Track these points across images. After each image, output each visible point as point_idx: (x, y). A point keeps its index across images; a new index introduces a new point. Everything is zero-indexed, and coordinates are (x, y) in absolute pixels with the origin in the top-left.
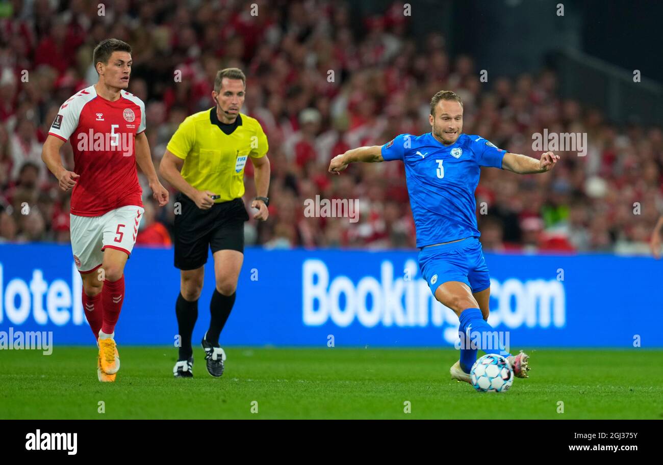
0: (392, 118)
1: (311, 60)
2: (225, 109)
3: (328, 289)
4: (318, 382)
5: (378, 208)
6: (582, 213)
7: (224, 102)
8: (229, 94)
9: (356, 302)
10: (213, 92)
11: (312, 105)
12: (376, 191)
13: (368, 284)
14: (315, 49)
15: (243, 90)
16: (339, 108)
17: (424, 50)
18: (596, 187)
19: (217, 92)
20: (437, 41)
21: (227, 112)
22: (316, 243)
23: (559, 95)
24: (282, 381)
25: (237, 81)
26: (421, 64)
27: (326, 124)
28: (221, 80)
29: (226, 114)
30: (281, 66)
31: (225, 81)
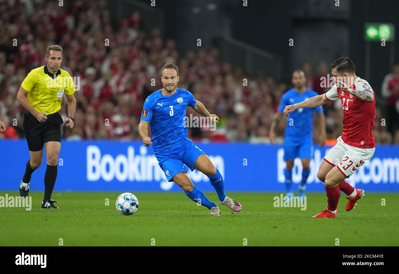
0: (133, 72)
1: (91, 42)
2: (52, 66)
3: (100, 162)
4: (95, 210)
5: (126, 119)
6: (232, 122)
7: (51, 63)
8: (54, 58)
9: (115, 168)
10: (45, 57)
11: (92, 65)
12: (125, 110)
13: (121, 159)
14: (93, 36)
15: (61, 56)
16: (105, 67)
17: (149, 37)
18: (240, 108)
19: (47, 58)
20: (156, 32)
21: (52, 68)
22: (94, 137)
23: (220, 60)
24: (77, 209)
25: (58, 51)
26: (148, 44)
27: (98, 76)
28: (49, 52)
29: (52, 69)
30: (75, 45)
31: (52, 52)
